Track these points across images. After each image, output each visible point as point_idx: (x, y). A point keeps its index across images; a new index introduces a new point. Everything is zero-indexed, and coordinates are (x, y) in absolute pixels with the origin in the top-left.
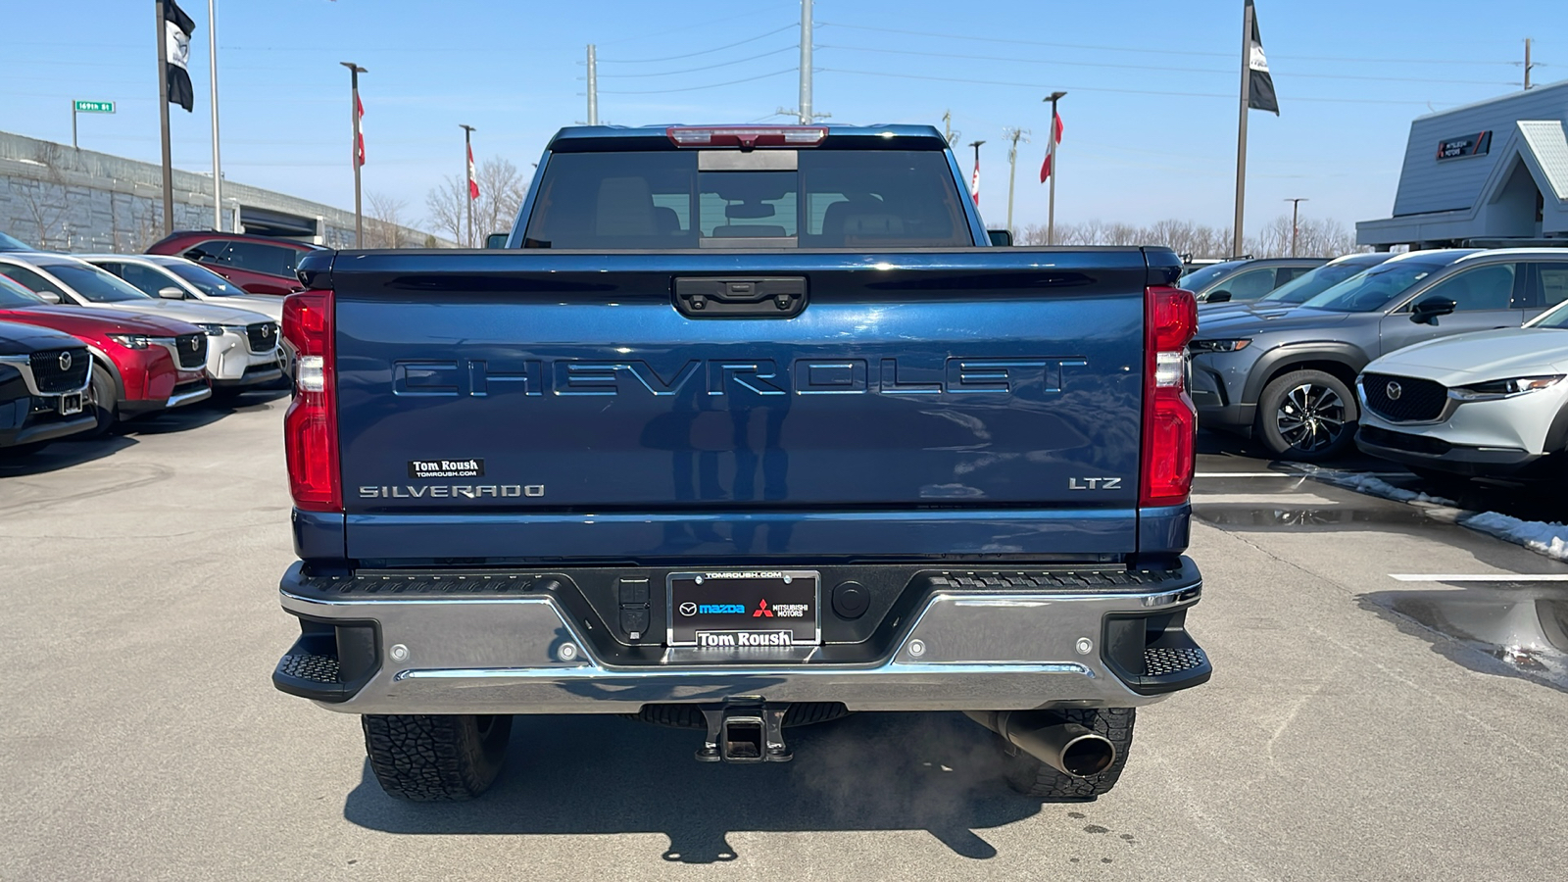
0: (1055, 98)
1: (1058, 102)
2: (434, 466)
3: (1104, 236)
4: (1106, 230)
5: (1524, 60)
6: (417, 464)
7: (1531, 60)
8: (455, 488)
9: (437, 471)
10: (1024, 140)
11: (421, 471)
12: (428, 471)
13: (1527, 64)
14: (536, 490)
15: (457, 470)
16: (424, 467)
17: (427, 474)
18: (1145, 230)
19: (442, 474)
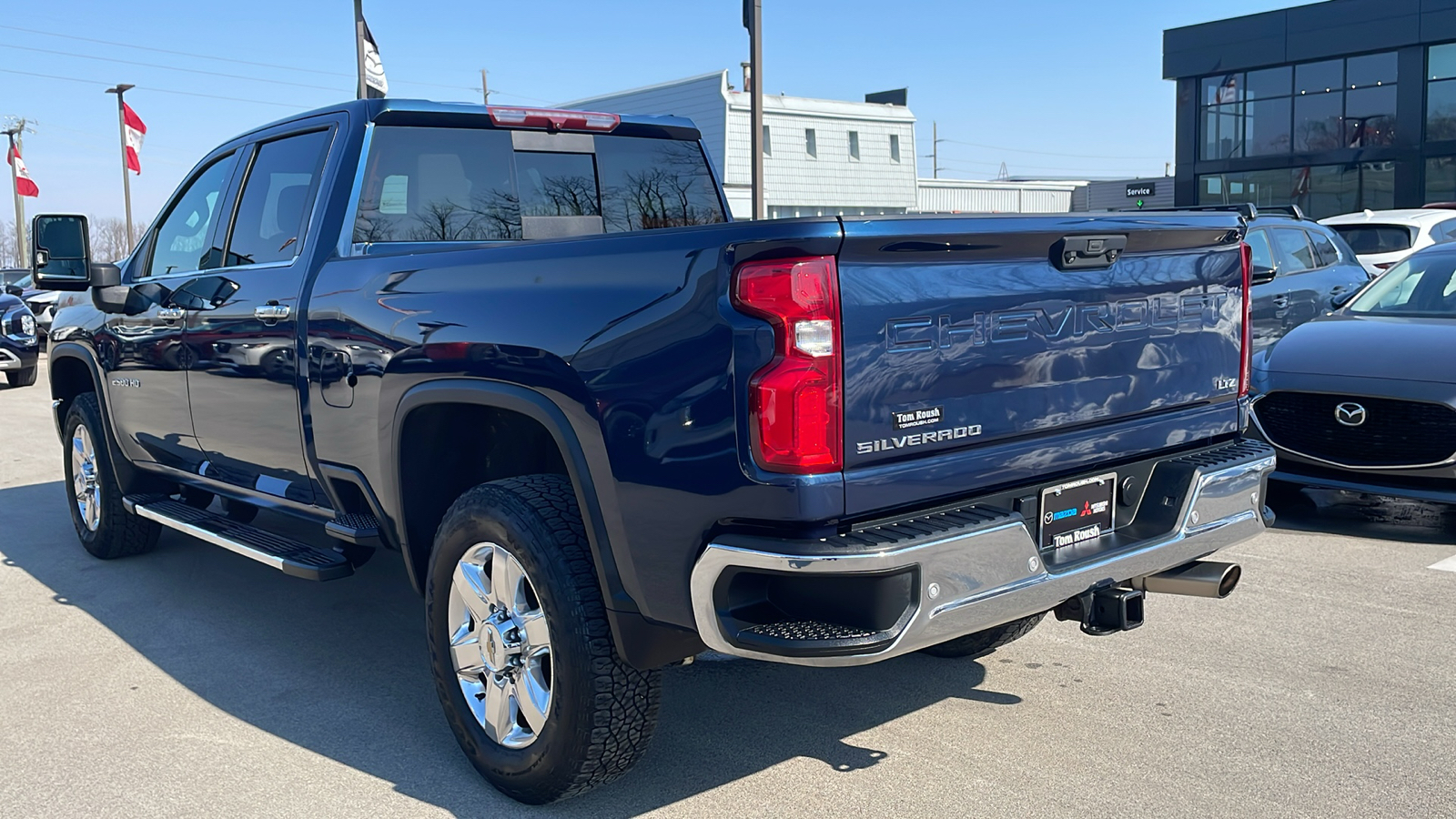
0: (120, 90)
1: (124, 94)
2: (911, 417)
3: (100, 231)
4: (102, 225)
5: (482, 87)
6: (899, 416)
7: (488, 88)
8: (925, 435)
9: (913, 421)
10: (29, 130)
11: (902, 423)
12: (908, 422)
13: (485, 91)
14: (975, 430)
15: (926, 419)
16: (905, 418)
17: (906, 425)
18: (144, 224)
19: (916, 424)
